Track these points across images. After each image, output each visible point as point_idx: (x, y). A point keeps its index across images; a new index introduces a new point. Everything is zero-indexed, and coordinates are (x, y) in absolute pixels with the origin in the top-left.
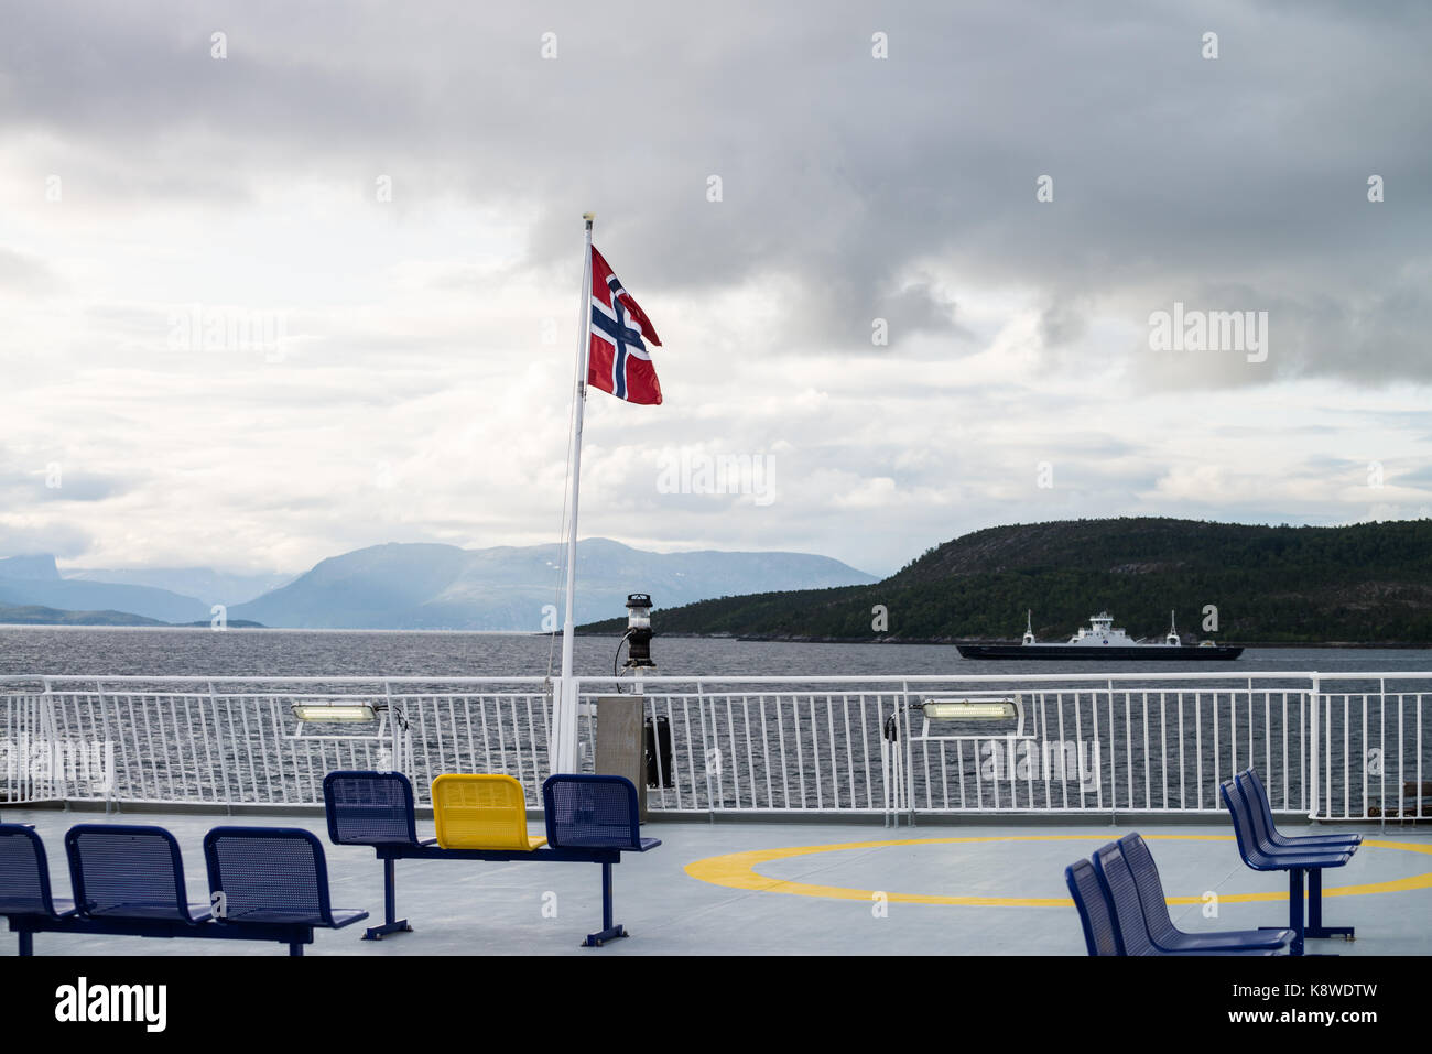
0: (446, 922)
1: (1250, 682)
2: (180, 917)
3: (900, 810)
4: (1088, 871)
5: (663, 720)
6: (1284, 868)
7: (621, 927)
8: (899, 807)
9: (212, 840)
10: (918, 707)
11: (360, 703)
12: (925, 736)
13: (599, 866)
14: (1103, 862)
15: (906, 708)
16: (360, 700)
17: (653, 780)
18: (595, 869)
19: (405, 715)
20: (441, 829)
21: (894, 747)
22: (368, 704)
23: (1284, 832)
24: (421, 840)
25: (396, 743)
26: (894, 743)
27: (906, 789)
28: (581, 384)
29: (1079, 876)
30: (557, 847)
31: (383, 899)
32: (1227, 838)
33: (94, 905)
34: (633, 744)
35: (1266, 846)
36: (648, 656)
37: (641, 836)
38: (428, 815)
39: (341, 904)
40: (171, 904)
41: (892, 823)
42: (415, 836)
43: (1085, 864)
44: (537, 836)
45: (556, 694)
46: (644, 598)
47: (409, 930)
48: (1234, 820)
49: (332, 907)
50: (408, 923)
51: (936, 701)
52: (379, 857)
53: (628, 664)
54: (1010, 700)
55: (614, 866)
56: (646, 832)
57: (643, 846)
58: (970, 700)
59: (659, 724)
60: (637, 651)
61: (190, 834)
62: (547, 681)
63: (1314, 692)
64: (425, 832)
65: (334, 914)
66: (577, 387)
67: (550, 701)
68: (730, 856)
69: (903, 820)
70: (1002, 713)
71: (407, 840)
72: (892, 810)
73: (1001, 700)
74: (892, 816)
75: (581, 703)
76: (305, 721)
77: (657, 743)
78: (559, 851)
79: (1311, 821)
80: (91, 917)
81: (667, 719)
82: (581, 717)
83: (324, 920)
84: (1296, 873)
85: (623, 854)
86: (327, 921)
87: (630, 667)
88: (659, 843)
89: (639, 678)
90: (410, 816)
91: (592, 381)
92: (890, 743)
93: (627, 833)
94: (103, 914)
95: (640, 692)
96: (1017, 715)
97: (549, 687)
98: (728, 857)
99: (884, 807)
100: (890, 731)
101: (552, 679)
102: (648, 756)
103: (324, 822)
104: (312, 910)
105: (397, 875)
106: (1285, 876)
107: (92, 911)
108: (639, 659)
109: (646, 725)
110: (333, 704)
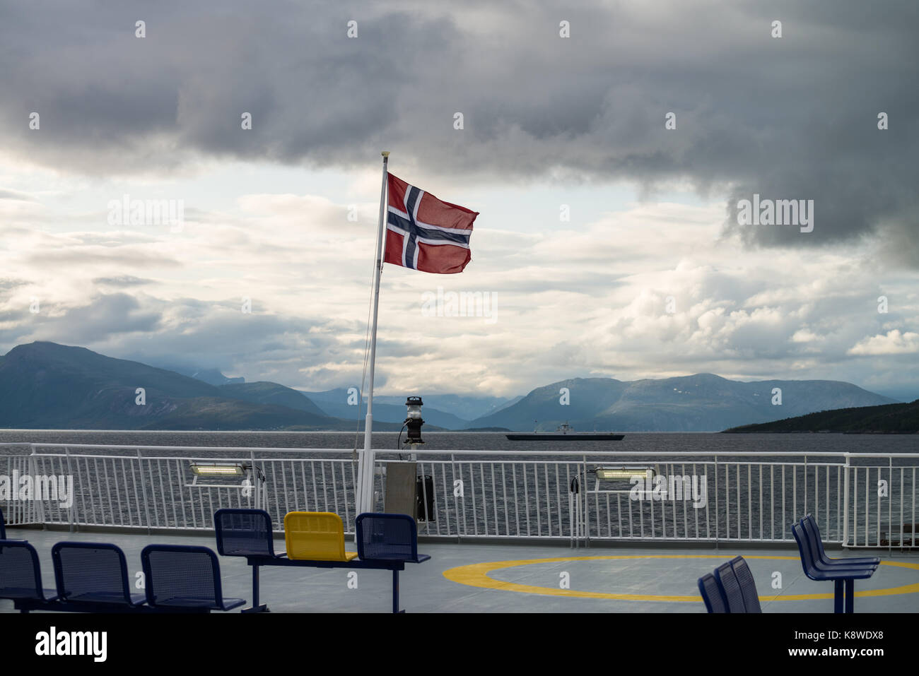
0: (291, 606)
1: (805, 458)
2: (125, 602)
3: (580, 537)
4: (712, 581)
6: (831, 579)
7: (404, 611)
9: (146, 553)
10: (593, 471)
11: (235, 464)
12: (597, 490)
13: (392, 571)
14: (721, 575)
15: (584, 472)
16: (234, 462)
17: (422, 516)
18: (389, 574)
19: (263, 473)
20: (289, 547)
21: (577, 497)
22: (239, 465)
23: (830, 555)
24: (277, 553)
25: (257, 490)
26: (577, 495)
27: (584, 525)
28: (379, 261)
29: (706, 584)
30: (364, 559)
32: (794, 558)
33: (70, 593)
34: (410, 494)
35: (819, 564)
36: (420, 436)
37: (418, 553)
38: (281, 536)
39: (228, 595)
40: (119, 594)
41: (575, 546)
42: (273, 551)
43: (709, 577)
44: (351, 553)
45: (360, 461)
46: (418, 399)
47: (268, 611)
48: (799, 546)
49: (223, 597)
50: (267, 607)
51: (604, 468)
52: (249, 564)
53: (407, 441)
54: (652, 468)
55: (400, 572)
56: (422, 550)
57: (419, 560)
58: (626, 468)
59: (426, 480)
60: (412, 433)
61: (132, 547)
62: (355, 451)
63: (846, 465)
64: (280, 549)
65: (224, 601)
66: (376, 263)
67: (356, 465)
68: (472, 566)
69: (581, 544)
71: (268, 553)
72: (575, 537)
73: (646, 468)
74: (575, 541)
75: (376, 466)
76: (199, 474)
77: (425, 493)
78: (364, 562)
79: (843, 548)
80: (67, 601)
82: (376, 476)
83: (218, 605)
84: (839, 582)
85: (406, 565)
86: (220, 606)
87: (408, 443)
88: (429, 558)
89: (414, 451)
90: (270, 537)
91: (389, 260)
92: (575, 495)
93: (408, 550)
94: (74, 599)
95: (414, 459)
97: (357, 455)
98: (470, 567)
99: (570, 535)
100: (575, 487)
101: (358, 450)
102: (419, 501)
103: (214, 540)
104: (211, 599)
105: (261, 575)
106: (832, 584)
107: (68, 597)
108: (414, 439)
109: (418, 480)
110: (217, 464)
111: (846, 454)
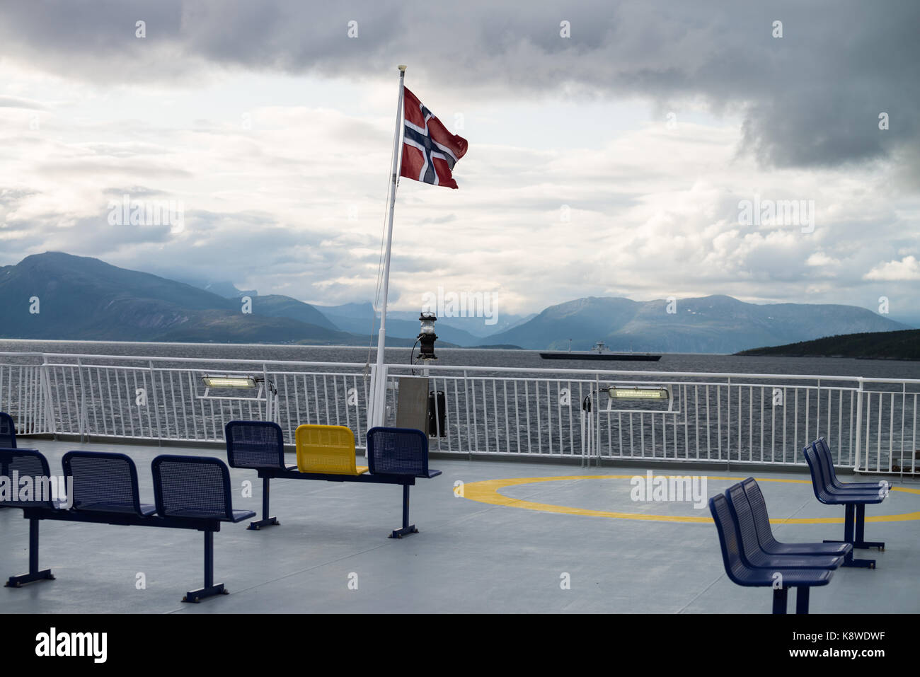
0: (301, 519)
1: (819, 382)
2: (134, 512)
3: (592, 456)
4: (723, 501)
5: (440, 393)
6: (842, 503)
7: (414, 526)
8: (591, 454)
9: (157, 463)
10: (605, 390)
11: (247, 377)
12: (609, 409)
13: (402, 486)
14: (732, 495)
16: (246, 374)
17: (433, 432)
18: (399, 488)
19: (275, 386)
20: (300, 460)
21: (589, 416)
22: (251, 377)
23: (842, 479)
24: (287, 466)
25: (269, 404)
26: (589, 413)
27: (596, 444)
28: (395, 176)
29: (717, 504)
30: (374, 473)
31: (261, 503)
32: (806, 482)
33: (80, 503)
34: (422, 408)
35: (830, 488)
36: (433, 352)
37: (429, 468)
38: (292, 450)
39: (237, 506)
40: (130, 504)
41: (586, 464)
42: (283, 464)
43: (720, 497)
44: (362, 467)
45: (372, 375)
46: (432, 316)
47: (278, 524)
48: (810, 470)
49: (233, 508)
50: (277, 520)
51: (617, 387)
52: (260, 476)
53: (420, 356)
54: (664, 388)
55: (411, 487)
56: (433, 465)
57: (430, 475)
58: (639, 387)
59: (438, 395)
60: (425, 349)
61: (143, 459)
62: (367, 366)
63: (860, 390)
64: (290, 461)
65: (233, 513)
66: (392, 177)
67: (369, 379)
68: (482, 482)
69: (593, 463)
70: (659, 396)
71: (279, 466)
72: (586, 456)
73: (659, 388)
74: (586, 460)
76: (211, 386)
77: (436, 407)
78: (376, 476)
79: (855, 473)
81: (443, 393)
82: (388, 390)
83: (227, 517)
84: (849, 506)
85: (417, 479)
86: (230, 517)
87: (421, 359)
88: (440, 473)
89: (426, 366)
90: (281, 450)
91: (404, 174)
92: (587, 413)
93: (419, 465)
94: (86, 509)
95: (426, 375)
96: (668, 398)
97: (369, 369)
99: (581, 454)
100: (587, 406)
101: (370, 365)
102: (430, 416)
103: (225, 452)
104: (220, 510)
105: (271, 488)
106: (842, 508)
107: (78, 506)
108: (427, 354)
109: (430, 396)
110: (229, 376)
111: (860, 379)
